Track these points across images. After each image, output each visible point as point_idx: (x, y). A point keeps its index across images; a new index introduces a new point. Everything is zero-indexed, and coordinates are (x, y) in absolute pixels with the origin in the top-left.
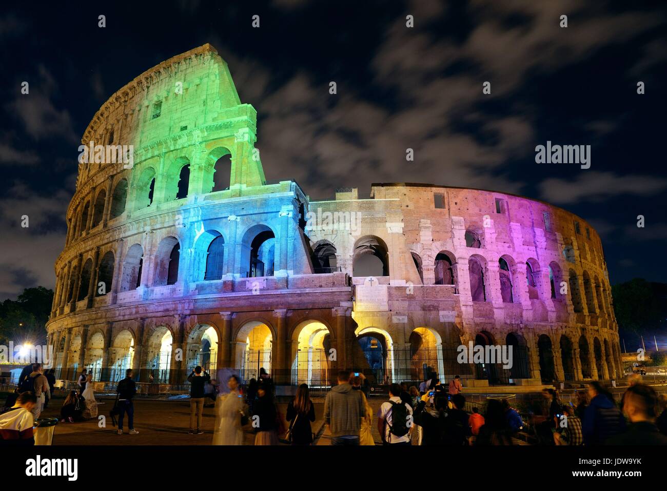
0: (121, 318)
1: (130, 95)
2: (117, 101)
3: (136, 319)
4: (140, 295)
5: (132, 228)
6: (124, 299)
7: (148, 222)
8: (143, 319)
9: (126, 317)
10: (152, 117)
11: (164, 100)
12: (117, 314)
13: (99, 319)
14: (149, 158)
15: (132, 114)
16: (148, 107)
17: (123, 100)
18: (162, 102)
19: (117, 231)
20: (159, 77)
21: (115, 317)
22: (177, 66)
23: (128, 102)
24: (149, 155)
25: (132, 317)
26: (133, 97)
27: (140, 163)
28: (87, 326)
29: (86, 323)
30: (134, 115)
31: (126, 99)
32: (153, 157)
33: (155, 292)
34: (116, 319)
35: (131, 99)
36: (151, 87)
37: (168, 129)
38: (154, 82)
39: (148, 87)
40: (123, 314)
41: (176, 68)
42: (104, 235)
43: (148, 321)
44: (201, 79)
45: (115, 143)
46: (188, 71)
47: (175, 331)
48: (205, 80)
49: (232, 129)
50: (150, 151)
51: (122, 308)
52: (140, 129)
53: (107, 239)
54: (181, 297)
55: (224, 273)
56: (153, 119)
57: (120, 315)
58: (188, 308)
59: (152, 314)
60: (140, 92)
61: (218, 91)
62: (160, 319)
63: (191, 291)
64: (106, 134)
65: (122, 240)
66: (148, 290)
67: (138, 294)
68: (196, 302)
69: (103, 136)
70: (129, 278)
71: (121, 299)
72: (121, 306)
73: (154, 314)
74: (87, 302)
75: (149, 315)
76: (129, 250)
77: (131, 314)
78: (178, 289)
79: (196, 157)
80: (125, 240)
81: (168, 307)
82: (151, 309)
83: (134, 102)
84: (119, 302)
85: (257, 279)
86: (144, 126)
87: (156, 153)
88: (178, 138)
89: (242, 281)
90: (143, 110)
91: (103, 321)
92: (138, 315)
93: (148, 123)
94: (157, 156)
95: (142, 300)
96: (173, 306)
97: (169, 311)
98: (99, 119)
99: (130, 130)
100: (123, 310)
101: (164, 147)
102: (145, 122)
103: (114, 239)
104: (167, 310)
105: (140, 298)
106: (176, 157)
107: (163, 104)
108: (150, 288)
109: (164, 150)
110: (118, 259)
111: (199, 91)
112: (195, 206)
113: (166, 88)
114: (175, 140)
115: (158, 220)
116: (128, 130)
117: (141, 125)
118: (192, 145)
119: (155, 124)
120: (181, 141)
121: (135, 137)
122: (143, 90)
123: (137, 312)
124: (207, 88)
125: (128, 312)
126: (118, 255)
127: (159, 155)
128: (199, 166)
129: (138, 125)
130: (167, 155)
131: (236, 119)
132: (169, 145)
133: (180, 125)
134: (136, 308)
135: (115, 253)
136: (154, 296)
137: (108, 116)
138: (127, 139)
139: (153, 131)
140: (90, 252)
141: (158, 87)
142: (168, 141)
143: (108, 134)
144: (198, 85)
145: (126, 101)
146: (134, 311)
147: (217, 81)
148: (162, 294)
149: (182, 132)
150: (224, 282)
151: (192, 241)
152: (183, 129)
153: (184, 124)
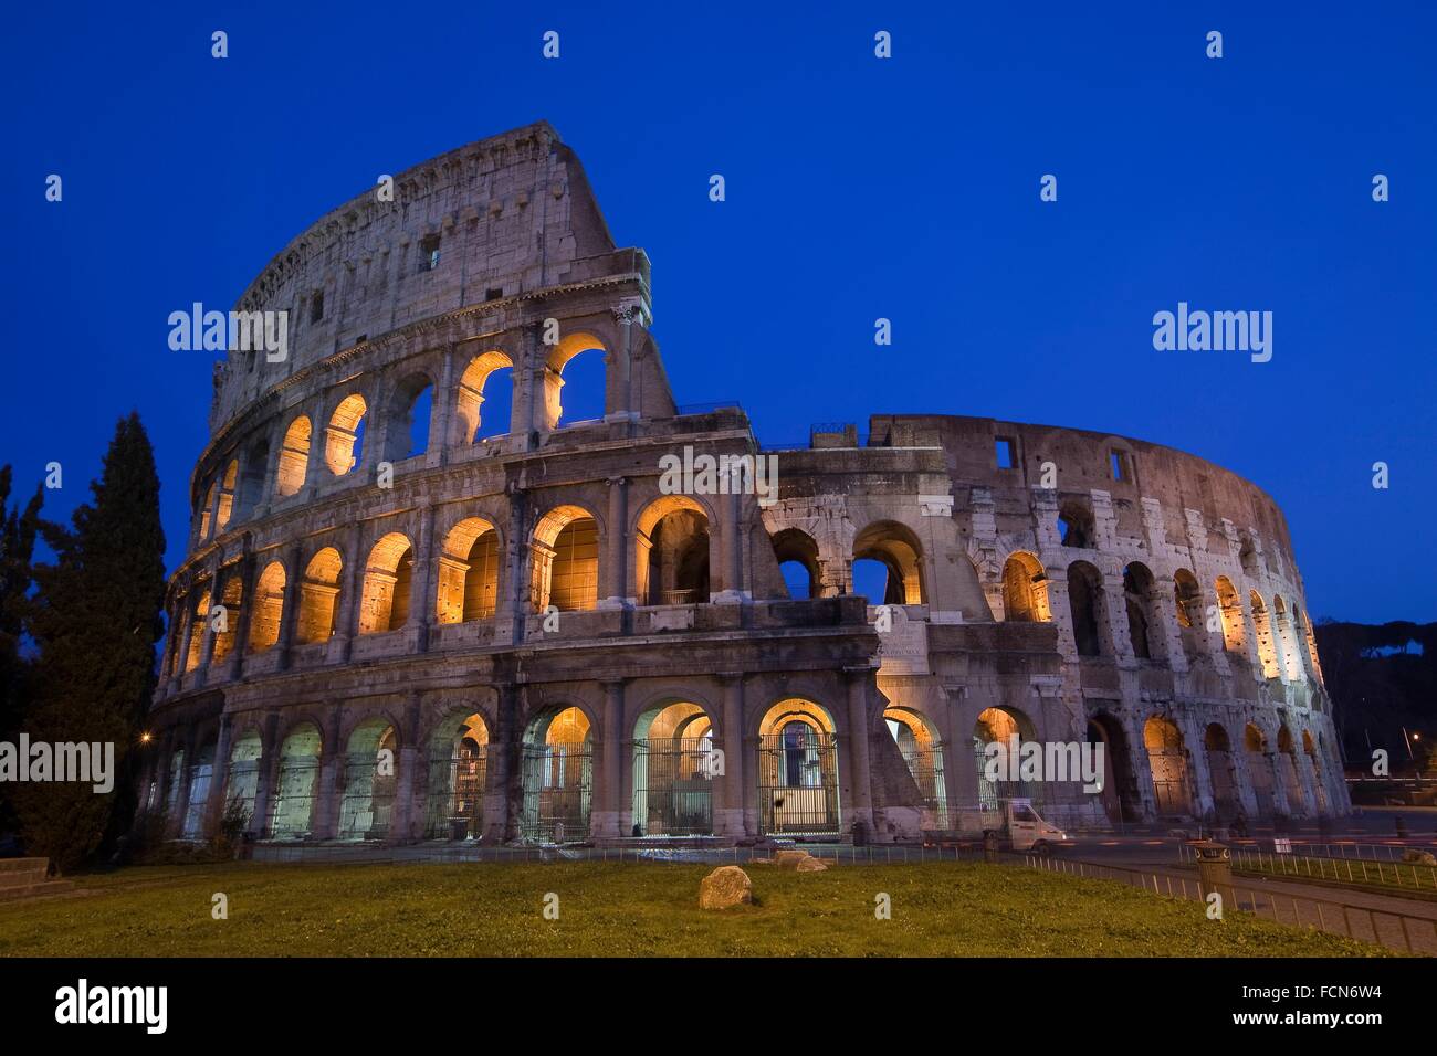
0: (367, 690)
1: (362, 222)
2: (329, 232)
3: (402, 693)
4: (410, 642)
5: (385, 500)
6: (369, 650)
7: (423, 488)
8: (419, 692)
9: (379, 689)
10: (417, 269)
11: (445, 233)
12: (356, 684)
13: (309, 692)
14: (417, 355)
15: (368, 261)
16: (406, 246)
17: (345, 230)
18: (440, 238)
19: (349, 505)
20: (433, 185)
21: (350, 688)
22: (472, 164)
23: (357, 235)
24: (418, 348)
25: (395, 689)
26: (369, 224)
27: (395, 363)
28: (278, 708)
29: (274, 702)
30: (373, 264)
31: (353, 229)
32: (425, 351)
33: (443, 634)
34: (352, 692)
35: (362, 228)
36: (413, 206)
37: (459, 295)
38: (420, 195)
39: (405, 206)
40: (371, 682)
41: (470, 168)
42: (315, 514)
43: (430, 696)
44: (531, 193)
45: (329, 321)
46: (499, 175)
47: (494, 716)
48: (539, 196)
49: (605, 298)
50: (419, 339)
51: (367, 669)
52: (391, 292)
53: (323, 522)
54: (509, 647)
55: (601, 595)
56: (420, 271)
57: (361, 684)
58: (523, 669)
59: (439, 681)
60: (386, 215)
61: (568, 219)
62: (457, 693)
63: (526, 634)
64: (303, 301)
65: (361, 524)
66: (427, 631)
67: (406, 639)
68: (540, 657)
69: (297, 304)
70: (375, 606)
71: (361, 651)
72: (366, 664)
73: (444, 683)
74: (276, 656)
75: (436, 684)
76: (376, 547)
77: (390, 682)
78: (499, 628)
79: (527, 354)
80: (367, 525)
81: (477, 667)
82: (437, 670)
83: (372, 235)
84: (358, 656)
85: (674, 609)
86: (399, 287)
87: (434, 342)
88: (484, 313)
89: (641, 613)
90: (396, 252)
91: (320, 696)
92: (407, 685)
93: (407, 280)
94: (435, 349)
95: (415, 651)
96: (491, 664)
97: (479, 675)
98: (281, 267)
99: (365, 294)
100: (370, 672)
101: (451, 330)
102: (401, 277)
103: (341, 524)
104: (477, 673)
105: (411, 649)
106: (479, 353)
107: (443, 241)
108: (432, 627)
109: (452, 338)
110: (351, 565)
111: (526, 217)
112: (534, 456)
113: (449, 209)
114: (478, 317)
115: (445, 484)
116: (361, 292)
117: (392, 284)
118: (516, 329)
119: (426, 283)
120: (492, 320)
121: (379, 308)
122: (394, 211)
123: (404, 678)
124: (545, 212)
125: (382, 678)
126: (352, 556)
127: (441, 348)
128: (534, 373)
129: (384, 284)
130: (458, 348)
131: (615, 279)
132: (463, 327)
133: (487, 286)
134: (400, 668)
135: (343, 552)
136: (442, 644)
137: (306, 263)
138: (358, 312)
139: (422, 298)
140: (276, 550)
141: (429, 205)
142: (462, 319)
143: (308, 302)
144: (523, 206)
145: (353, 233)
146: (397, 675)
147: (566, 199)
148: (461, 639)
149: (495, 302)
150: (602, 616)
151: (526, 528)
152: (493, 295)
153: (494, 285)
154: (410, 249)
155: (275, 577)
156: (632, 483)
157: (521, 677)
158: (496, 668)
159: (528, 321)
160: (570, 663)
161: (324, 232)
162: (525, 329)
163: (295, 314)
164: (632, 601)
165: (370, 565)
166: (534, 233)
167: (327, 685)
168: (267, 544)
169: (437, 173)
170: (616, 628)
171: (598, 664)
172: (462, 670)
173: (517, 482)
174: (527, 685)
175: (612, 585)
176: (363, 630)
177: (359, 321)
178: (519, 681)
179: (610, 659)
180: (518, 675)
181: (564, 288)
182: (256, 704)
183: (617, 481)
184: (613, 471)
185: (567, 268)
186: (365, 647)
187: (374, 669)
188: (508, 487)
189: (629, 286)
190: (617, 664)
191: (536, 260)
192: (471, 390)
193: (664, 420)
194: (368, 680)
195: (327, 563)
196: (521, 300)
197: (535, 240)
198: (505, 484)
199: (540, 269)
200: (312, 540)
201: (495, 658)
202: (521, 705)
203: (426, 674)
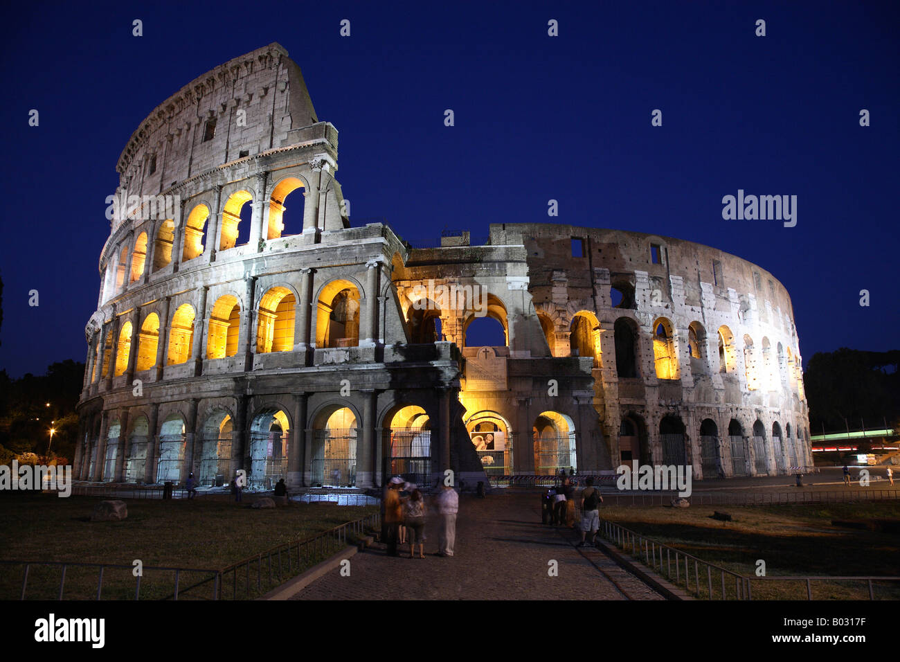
0: (169, 398)
1: (177, 110)
2: (160, 117)
3: (187, 400)
4: (192, 369)
5: (181, 284)
6: (172, 374)
7: (200, 276)
8: (196, 400)
9: (176, 398)
11: (219, 116)
12: (164, 394)
14: (202, 194)
15: (179, 135)
16: (198, 125)
17: (168, 116)
18: (217, 119)
19: (162, 287)
20: (213, 86)
21: (161, 397)
23: (174, 118)
24: (201, 189)
25: (183, 397)
26: (180, 112)
27: (190, 199)
28: (128, 408)
29: (126, 404)
30: (181, 137)
31: (171, 115)
32: (205, 191)
33: (211, 365)
34: (163, 400)
35: (177, 114)
36: (203, 99)
37: (225, 155)
38: (207, 93)
39: (199, 100)
40: (172, 394)
42: (145, 293)
43: (203, 402)
44: (266, 90)
45: (158, 173)
46: (250, 78)
47: (235, 415)
48: (271, 91)
49: (305, 155)
50: (202, 184)
51: (169, 386)
52: (189, 154)
53: (150, 297)
54: (241, 373)
55: (296, 343)
56: (205, 141)
57: (167, 395)
58: (250, 387)
59: (206, 393)
60: (189, 106)
61: (288, 104)
62: (217, 400)
63: (254, 365)
64: (147, 160)
65: (169, 299)
66: (201, 364)
67: (189, 368)
68: (260, 380)
69: (143, 163)
70: (178, 348)
71: (168, 375)
72: (168, 383)
73: (209, 394)
74: (126, 377)
75: (204, 395)
76: (177, 312)
77: (181, 393)
78: (238, 362)
79: (260, 192)
80: (172, 298)
81: (226, 385)
82: (205, 387)
83: (182, 118)
84: (166, 378)
85: (337, 350)
86: (193, 151)
87: (209, 186)
88: (236, 166)
89: (318, 352)
91: (147, 401)
92: (190, 396)
93: (199, 146)
94: (211, 190)
95: (193, 376)
96: (232, 384)
98: (137, 140)
99: (177, 155)
100: (171, 387)
101: (219, 178)
102: (194, 145)
103: (158, 298)
104: (226, 389)
105: (191, 374)
106: (234, 191)
107: (218, 122)
108: (204, 361)
109: (220, 183)
110: (163, 323)
111: (264, 105)
112: (260, 255)
113: (222, 101)
114: (233, 169)
115: (212, 274)
116: (175, 155)
117: (190, 150)
118: (254, 176)
119: (208, 148)
120: (241, 171)
121: (183, 165)
122: (193, 103)
123: (188, 391)
124: (274, 101)
125: (177, 391)
126: (164, 318)
127: (213, 189)
128: (263, 205)
129: (186, 150)
130: (223, 189)
131: (311, 142)
132: (226, 176)
133: (240, 149)
134: (186, 385)
135: (160, 315)
136: (209, 371)
137: (149, 137)
138: (173, 167)
139: (205, 158)
140: (129, 314)
141: (212, 99)
142: (225, 171)
143: (149, 161)
144: (262, 97)
145: (172, 118)
146: (184, 389)
147: (287, 91)
148: (219, 368)
149: (242, 159)
150: (295, 354)
151: (255, 301)
152: (243, 154)
153: (244, 148)
154: (200, 127)
155: (127, 330)
156: (316, 272)
157: (249, 392)
158: (236, 385)
159: (261, 170)
160: (277, 383)
161: (157, 117)
162: (259, 175)
163: (143, 168)
164: (313, 345)
165: (173, 323)
166: (268, 114)
167: (150, 394)
168: (123, 311)
169: (215, 78)
170: (302, 361)
171: (292, 384)
172: (218, 387)
173: (250, 272)
174: (253, 396)
175: (301, 336)
176: (170, 362)
177: (173, 173)
178: (248, 394)
179: (299, 381)
180: (248, 390)
181: (281, 149)
182: (118, 405)
183: (306, 271)
184: (304, 264)
185: (285, 136)
186: (170, 373)
187: (172, 386)
188: (245, 275)
189: (319, 147)
190: (302, 384)
191: (268, 132)
192: (231, 214)
193: (338, 231)
194: (170, 392)
195: (153, 322)
196: (256, 158)
197: (268, 119)
198: (243, 274)
199: (270, 137)
200: (145, 308)
201: (235, 379)
202: (250, 408)
203: (200, 389)
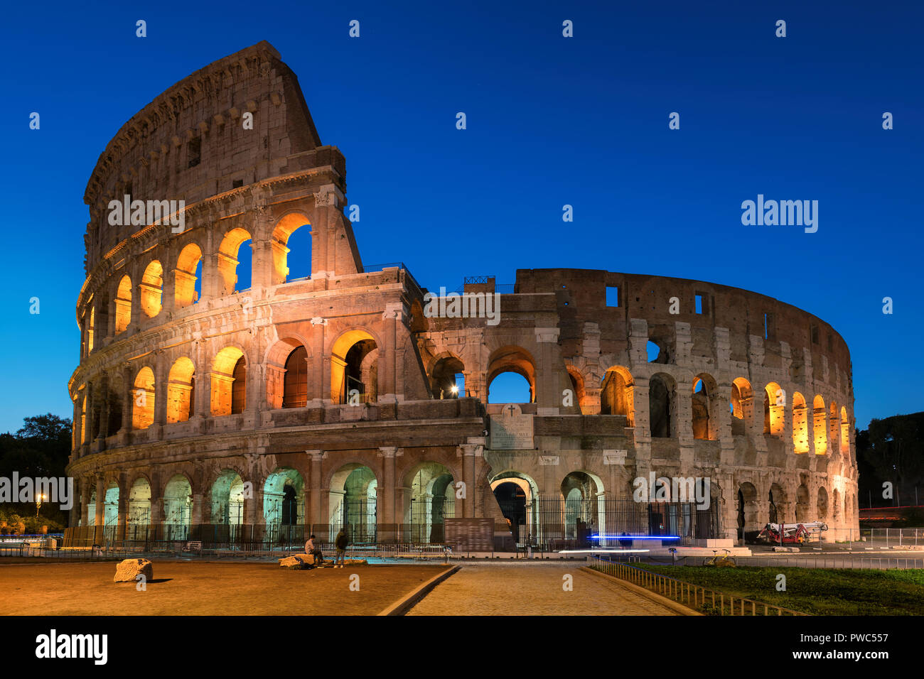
1: (151, 128)
2: (130, 136)
3: (192, 460)
4: (195, 428)
5: (175, 334)
6: (174, 433)
7: (198, 326)
10: (188, 165)
11: (204, 136)
12: (166, 454)
14: (190, 231)
15: (157, 159)
16: (180, 147)
17: (140, 135)
18: (201, 140)
19: (155, 338)
20: (193, 97)
22: (218, 79)
23: (149, 138)
25: (188, 457)
26: (155, 130)
27: (177, 237)
28: (125, 469)
30: (160, 161)
31: (145, 134)
32: (195, 228)
33: (215, 424)
35: (152, 133)
36: (182, 115)
37: (215, 185)
38: (185, 107)
39: (177, 115)
41: (216, 82)
42: (136, 344)
43: (209, 462)
44: (258, 103)
46: (236, 88)
47: (246, 475)
48: (264, 105)
49: (309, 186)
51: (171, 445)
52: (172, 183)
53: (141, 350)
54: (253, 431)
55: (309, 399)
56: (190, 166)
58: (263, 446)
59: (212, 453)
60: (165, 122)
61: (285, 123)
62: (226, 460)
63: (264, 422)
64: (120, 190)
65: (163, 351)
66: (205, 422)
67: (193, 426)
70: (177, 405)
71: (169, 434)
72: (170, 442)
73: (217, 454)
75: (210, 454)
76: (174, 365)
77: (185, 452)
78: (247, 419)
79: (259, 230)
80: (167, 352)
81: (235, 443)
82: (212, 445)
83: (158, 139)
84: (167, 436)
85: (355, 407)
86: (178, 179)
87: (200, 222)
88: (230, 199)
89: (335, 409)
90: (173, 152)
92: (195, 455)
93: (182, 173)
94: (202, 226)
96: (241, 442)
97: (236, 449)
99: (157, 184)
101: (210, 212)
103: (152, 351)
104: (234, 448)
106: (230, 229)
107: (203, 142)
108: (208, 419)
109: (211, 218)
110: (160, 379)
111: (257, 123)
112: (264, 302)
113: (205, 116)
114: (226, 202)
116: (154, 183)
117: (172, 177)
118: (251, 210)
119: (193, 176)
120: (235, 205)
121: (165, 196)
122: (170, 119)
123: (193, 450)
124: (269, 118)
125: (180, 450)
126: (160, 372)
128: (265, 244)
129: (167, 178)
130: (216, 226)
131: (315, 171)
132: (218, 210)
133: (232, 177)
134: (191, 444)
135: (154, 369)
136: (215, 430)
139: (192, 187)
141: (192, 114)
142: (216, 204)
145: (146, 137)
146: (189, 448)
147: (282, 105)
148: (226, 426)
149: (237, 190)
150: (309, 411)
151: (262, 353)
152: (237, 184)
153: (237, 177)
154: (182, 149)
156: (327, 322)
157: (261, 451)
158: (245, 444)
159: (259, 204)
160: (291, 442)
161: (127, 136)
162: (257, 210)
164: (328, 401)
165: (171, 378)
166: (262, 135)
167: (150, 454)
169: (194, 87)
170: (317, 418)
172: (225, 446)
173: (255, 321)
175: (315, 391)
176: (170, 420)
181: (282, 179)
182: (114, 466)
183: (318, 321)
184: (315, 313)
185: (284, 163)
186: (172, 431)
187: (174, 445)
189: (324, 177)
191: (263, 156)
192: (228, 256)
196: (252, 189)
197: (262, 141)
199: (266, 163)
200: (136, 362)
201: (245, 438)
202: (261, 467)
203: (206, 448)
